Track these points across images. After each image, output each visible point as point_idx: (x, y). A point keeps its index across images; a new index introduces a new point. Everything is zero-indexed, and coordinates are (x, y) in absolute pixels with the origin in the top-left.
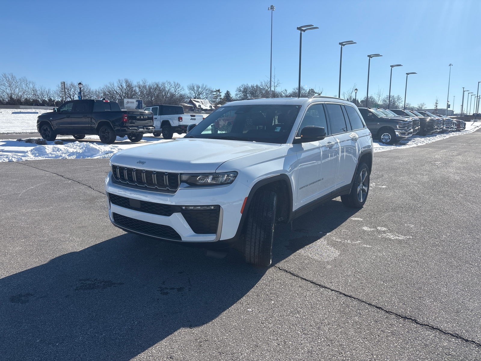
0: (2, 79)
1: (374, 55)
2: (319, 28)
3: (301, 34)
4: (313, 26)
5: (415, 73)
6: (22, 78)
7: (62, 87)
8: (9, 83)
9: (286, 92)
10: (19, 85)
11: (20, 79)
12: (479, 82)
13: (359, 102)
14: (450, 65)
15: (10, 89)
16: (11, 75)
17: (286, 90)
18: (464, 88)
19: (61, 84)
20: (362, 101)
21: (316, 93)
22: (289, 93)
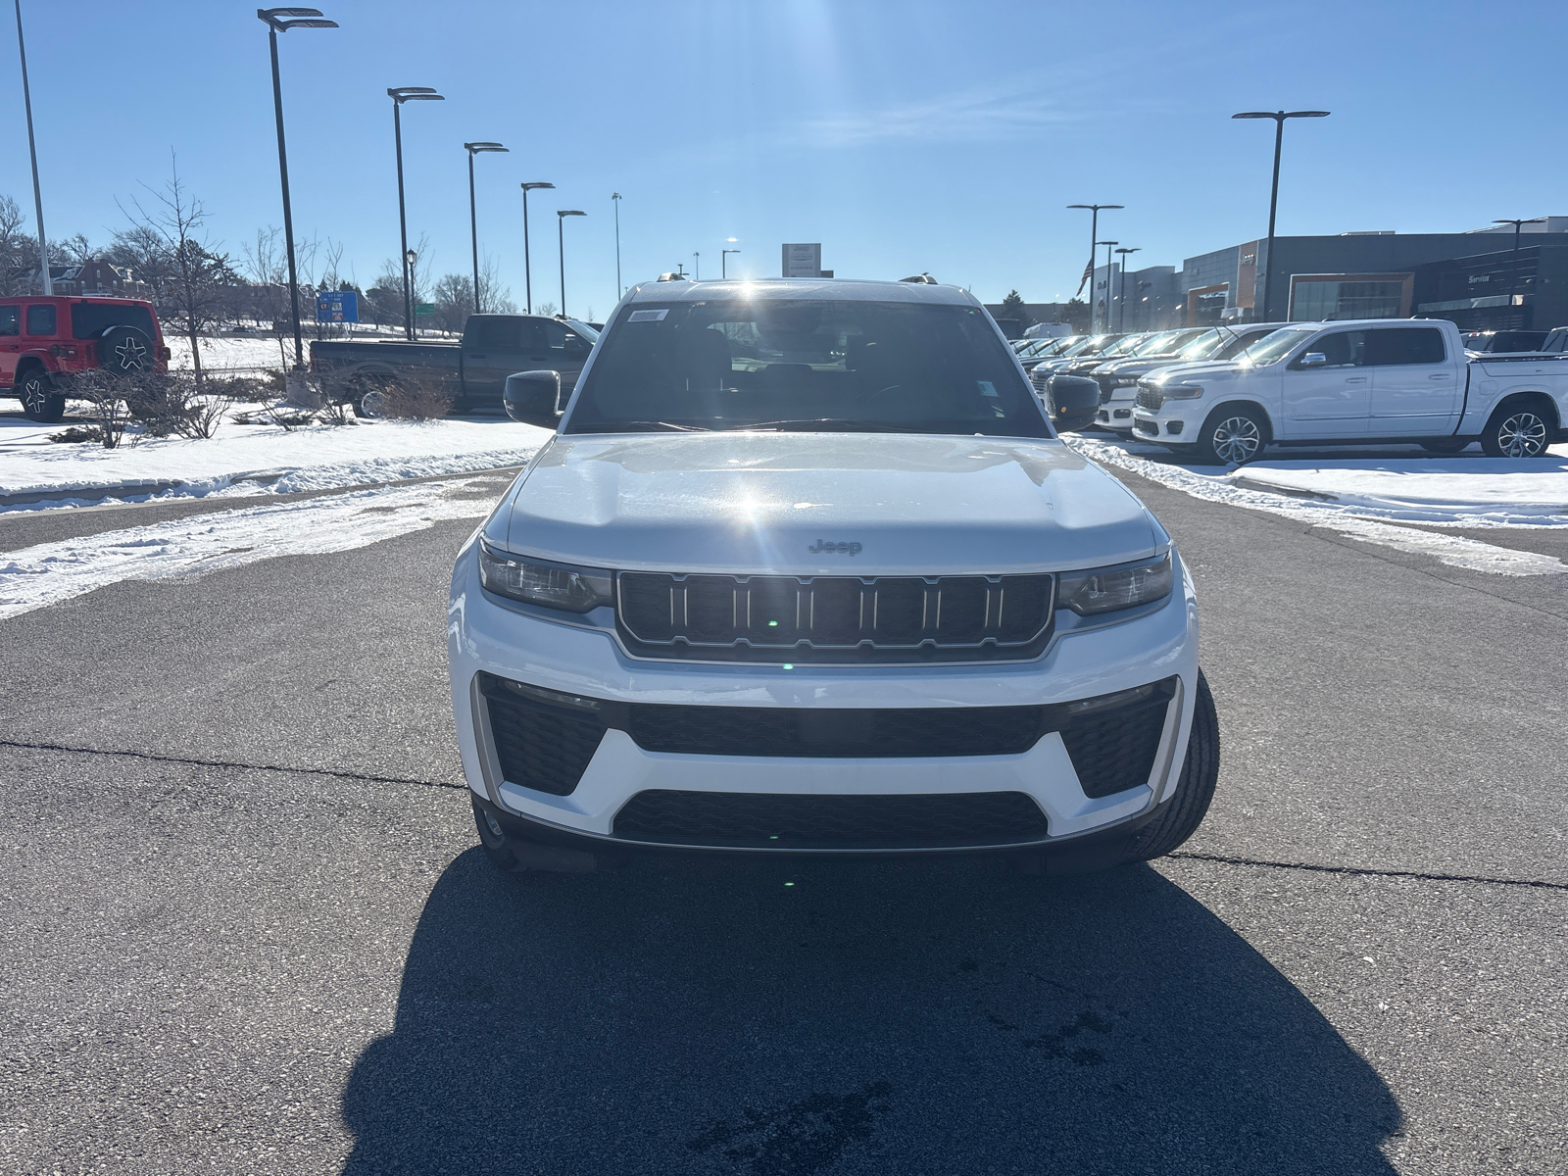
1: (484, 144)
2: (337, 26)
3: (273, 36)
4: (322, 15)
5: (581, 213)
9: (82, 245)
12: (724, 252)
13: (364, 294)
14: (615, 196)
17: (82, 240)
18: (681, 265)
20: (372, 293)
21: (208, 257)
22: (95, 250)
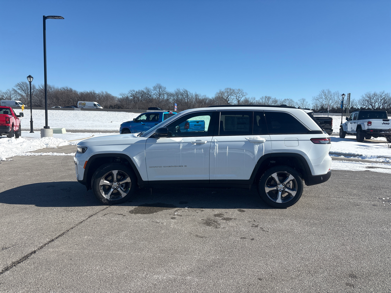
0: (321, 94)
6: (336, 92)
7: (348, 97)
8: (325, 96)
10: (332, 97)
11: (334, 93)
15: (325, 101)
16: (328, 90)
19: (348, 95)
